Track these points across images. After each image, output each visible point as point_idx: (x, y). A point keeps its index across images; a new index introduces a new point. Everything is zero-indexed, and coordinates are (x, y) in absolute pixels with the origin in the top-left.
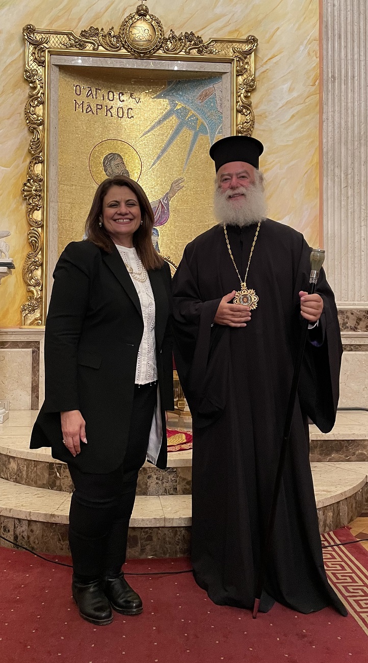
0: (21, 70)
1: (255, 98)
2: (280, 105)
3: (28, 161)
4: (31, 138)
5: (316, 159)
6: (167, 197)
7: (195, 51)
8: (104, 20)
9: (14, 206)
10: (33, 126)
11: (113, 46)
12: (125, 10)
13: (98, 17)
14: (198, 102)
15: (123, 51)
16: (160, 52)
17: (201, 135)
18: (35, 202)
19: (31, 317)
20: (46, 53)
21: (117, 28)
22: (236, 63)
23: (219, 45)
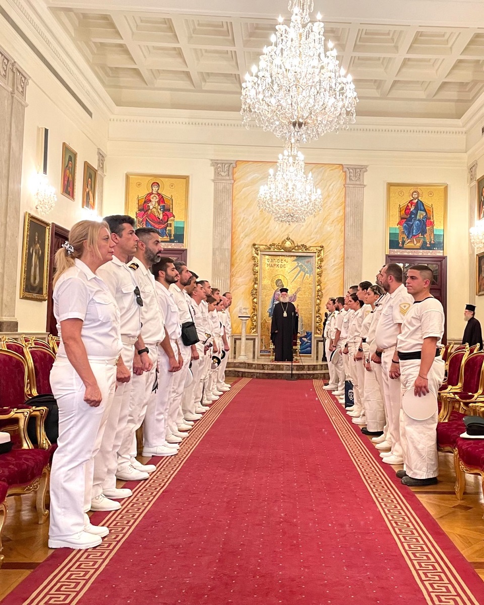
0: (251, 256)
1: (323, 264)
3: (253, 283)
4: (254, 276)
6: (295, 293)
7: (304, 250)
9: (248, 297)
11: (279, 249)
12: (283, 237)
13: (274, 240)
14: (306, 263)
15: (282, 250)
16: (294, 250)
17: (307, 274)
18: (255, 296)
19: (253, 331)
20: (259, 251)
21: (280, 243)
22: (317, 253)
23: (312, 248)
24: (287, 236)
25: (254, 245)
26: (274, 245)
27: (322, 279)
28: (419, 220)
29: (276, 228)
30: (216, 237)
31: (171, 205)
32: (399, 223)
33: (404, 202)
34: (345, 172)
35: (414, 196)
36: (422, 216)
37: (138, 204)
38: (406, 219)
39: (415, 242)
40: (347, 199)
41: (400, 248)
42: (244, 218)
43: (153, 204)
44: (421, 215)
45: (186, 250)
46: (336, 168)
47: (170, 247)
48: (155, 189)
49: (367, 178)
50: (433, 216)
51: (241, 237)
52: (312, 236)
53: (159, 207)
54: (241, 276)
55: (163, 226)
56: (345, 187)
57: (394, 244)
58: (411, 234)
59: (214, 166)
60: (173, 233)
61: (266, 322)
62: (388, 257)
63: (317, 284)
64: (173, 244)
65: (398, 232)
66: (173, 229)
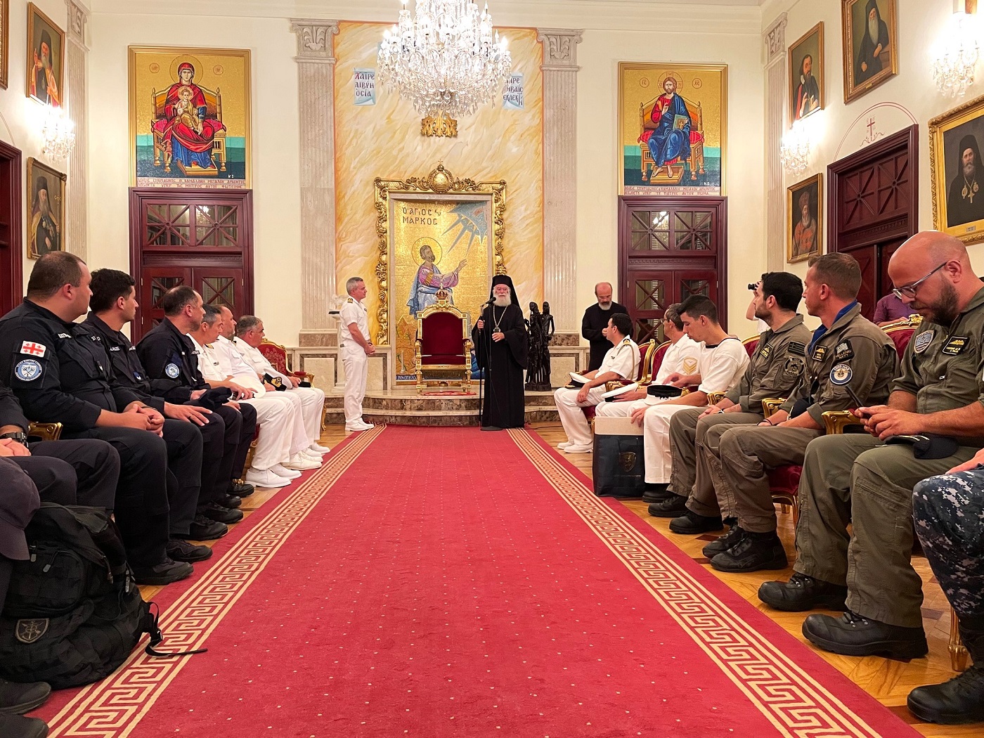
0: (373, 202)
1: (505, 215)
2: (520, 218)
3: (379, 252)
4: (379, 240)
5: (541, 249)
6: (457, 270)
7: (471, 189)
8: (419, 171)
9: (371, 278)
10: (382, 233)
11: (425, 188)
12: (431, 166)
13: (415, 170)
14: (474, 216)
15: (430, 191)
16: (451, 191)
17: (476, 236)
18: (383, 276)
19: (382, 340)
20: (387, 193)
21: (426, 177)
22: (494, 195)
23: (484, 186)
24: (438, 164)
25: (378, 180)
26: (414, 180)
27: (505, 242)
28: (677, 132)
29: (419, 148)
30: (306, 167)
31: (218, 107)
32: (642, 138)
33: (650, 99)
34: (542, 42)
35: (667, 87)
36: (681, 124)
37: (155, 105)
38: (653, 129)
39: (671, 173)
40: (547, 93)
41: (643, 183)
42: (357, 130)
43: (184, 105)
44: (680, 122)
45: (251, 191)
46: (525, 36)
47: (219, 187)
48: (186, 76)
49: (583, 53)
50: (701, 124)
51: (352, 166)
52: (484, 164)
53: (196, 111)
54: (355, 240)
55: (205, 146)
56: (542, 71)
57: (632, 176)
58: (664, 156)
59: (296, 31)
60: (224, 160)
61: (406, 324)
62: (622, 199)
63: (494, 252)
64: (226, 181)
65: (639, 153)
66: (223, 152)
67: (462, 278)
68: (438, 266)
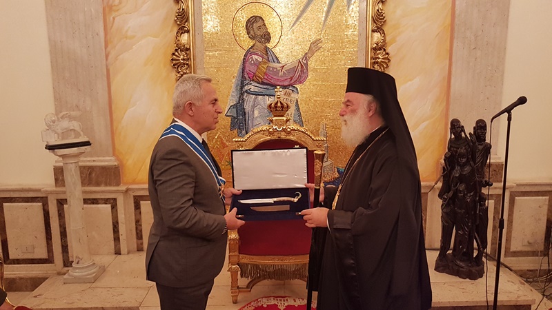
3: (176, 30)
4: (176, 8)
6: (306, 57)
9: (164, 74)
18: (183, 70)
27: (388, 9)
54: (136, 9)
63: (370, 26)
67: (315, 70)
68: (276, 51)
